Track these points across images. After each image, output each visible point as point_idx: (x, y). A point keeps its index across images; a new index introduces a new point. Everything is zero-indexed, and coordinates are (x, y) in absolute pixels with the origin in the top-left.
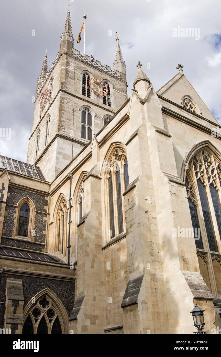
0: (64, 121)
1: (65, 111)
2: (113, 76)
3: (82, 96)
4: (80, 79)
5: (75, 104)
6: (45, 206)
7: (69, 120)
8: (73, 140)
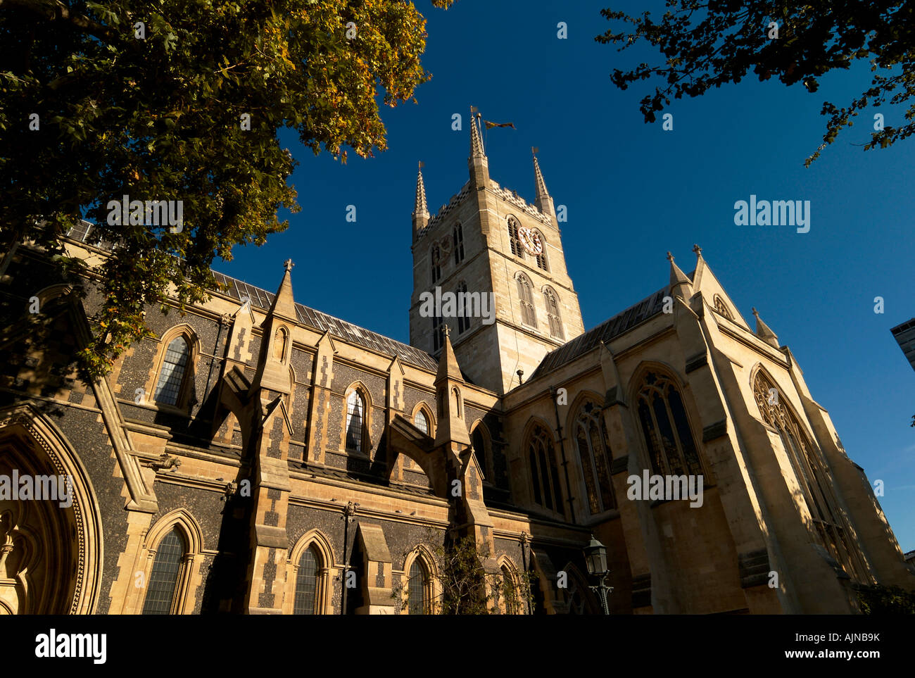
1: (498, 280)
2: (542, 222)
3: (512, 256)
4: (506, 229)
5: (507, 269)
6: (501, 433)
7: (505, 294)
8: (515, 328)
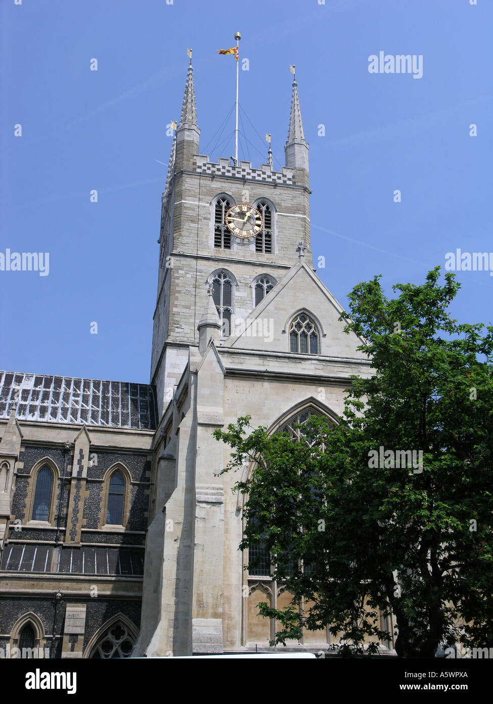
0: (178, 313)
1: (179, 292)
3: (212, 252)
4: (209, 216)
5: (198, 274)
7: (188, 307)
